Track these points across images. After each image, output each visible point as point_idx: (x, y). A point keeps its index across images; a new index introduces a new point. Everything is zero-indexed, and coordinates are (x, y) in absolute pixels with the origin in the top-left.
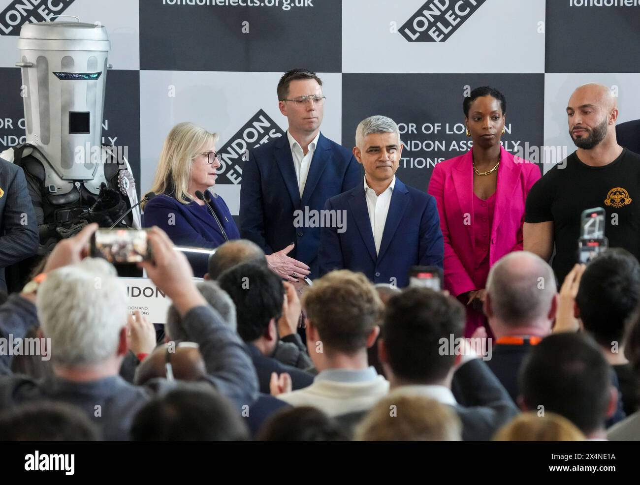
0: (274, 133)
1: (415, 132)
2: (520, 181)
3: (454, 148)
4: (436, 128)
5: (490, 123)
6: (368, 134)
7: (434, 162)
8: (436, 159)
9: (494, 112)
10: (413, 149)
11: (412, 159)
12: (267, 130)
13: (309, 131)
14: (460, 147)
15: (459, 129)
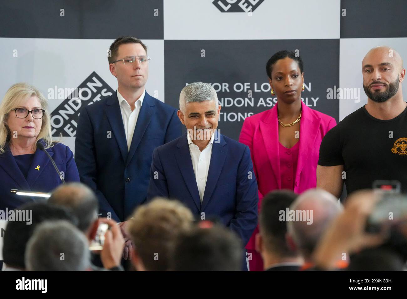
0: (105, 92)
1: (228, 91)
2: (320, 132)
3: (262, 104)
4: (246, 87)
5: (291, 81)
6: (189, 102)
7: (244, 116)
8: (246, 114)
9: (293, 71)
10: (226, 105)
11: (225, 114)
12: (99, 90)
13: (136, 87)
14: (266, 103)
15: (266, 87)
